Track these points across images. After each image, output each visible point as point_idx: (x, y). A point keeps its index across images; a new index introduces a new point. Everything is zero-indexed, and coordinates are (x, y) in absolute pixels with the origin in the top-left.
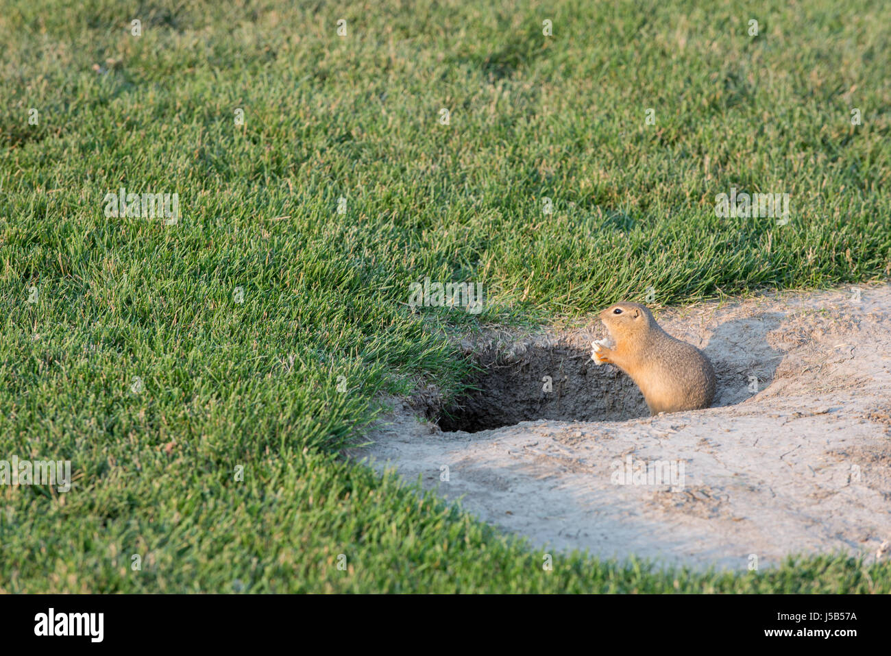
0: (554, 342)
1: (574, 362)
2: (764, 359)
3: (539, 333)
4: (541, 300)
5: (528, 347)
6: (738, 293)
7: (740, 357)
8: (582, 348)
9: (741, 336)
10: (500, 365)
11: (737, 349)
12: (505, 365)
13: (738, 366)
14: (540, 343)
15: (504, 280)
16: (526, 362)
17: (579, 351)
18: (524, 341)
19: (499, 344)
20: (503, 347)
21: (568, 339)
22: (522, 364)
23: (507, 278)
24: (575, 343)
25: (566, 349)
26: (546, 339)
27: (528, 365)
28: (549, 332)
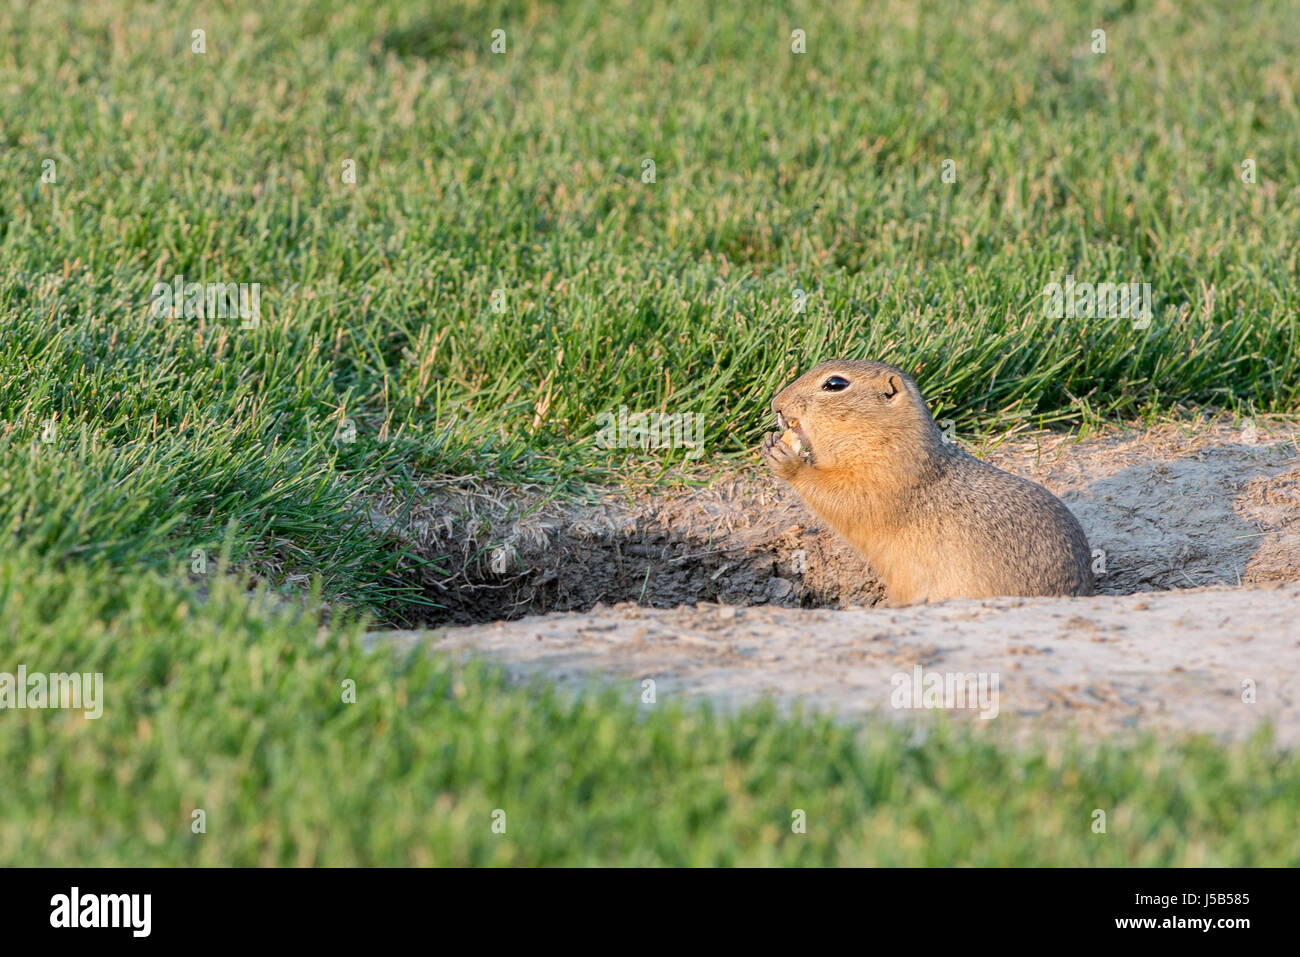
0: (623, 522)
1: (681, 575)
2: (1213, 545)
3: (582, 500)
4: (583, 427)
5: (552, 536)
6: (1129, 414)
7: (1149, 541)
8: (705, 536)
9: (1149, 491)
10: (476, 582)
11: (1137, 521)
12: (488, 582)
13: (1143, 563)
14: (586, 525)
15: (475, 392)
16: (548, 575)
17: (694, 543)
18: (543, 519)
19: (473, 527)
20: (485, 534)
21: (664, 515)
22: (538, 581)
23: (485, 385)
24: (681, 524)
25: (660, 541)
26: (602, 516)
27: (552, 584)
28: (609, 500)
